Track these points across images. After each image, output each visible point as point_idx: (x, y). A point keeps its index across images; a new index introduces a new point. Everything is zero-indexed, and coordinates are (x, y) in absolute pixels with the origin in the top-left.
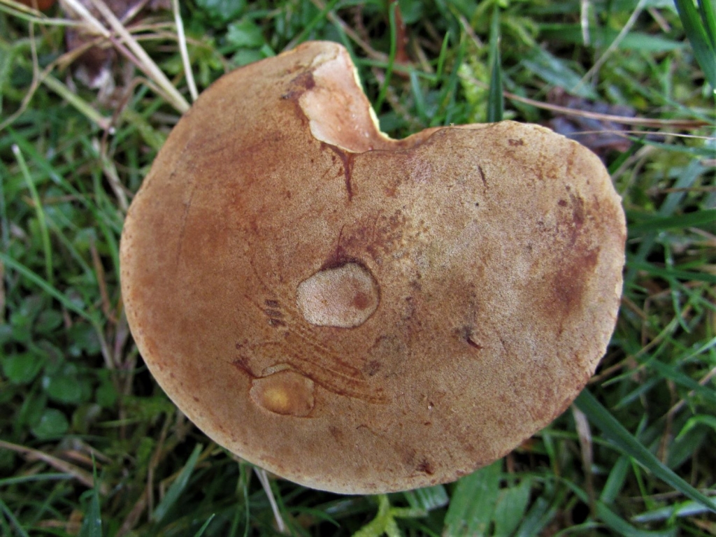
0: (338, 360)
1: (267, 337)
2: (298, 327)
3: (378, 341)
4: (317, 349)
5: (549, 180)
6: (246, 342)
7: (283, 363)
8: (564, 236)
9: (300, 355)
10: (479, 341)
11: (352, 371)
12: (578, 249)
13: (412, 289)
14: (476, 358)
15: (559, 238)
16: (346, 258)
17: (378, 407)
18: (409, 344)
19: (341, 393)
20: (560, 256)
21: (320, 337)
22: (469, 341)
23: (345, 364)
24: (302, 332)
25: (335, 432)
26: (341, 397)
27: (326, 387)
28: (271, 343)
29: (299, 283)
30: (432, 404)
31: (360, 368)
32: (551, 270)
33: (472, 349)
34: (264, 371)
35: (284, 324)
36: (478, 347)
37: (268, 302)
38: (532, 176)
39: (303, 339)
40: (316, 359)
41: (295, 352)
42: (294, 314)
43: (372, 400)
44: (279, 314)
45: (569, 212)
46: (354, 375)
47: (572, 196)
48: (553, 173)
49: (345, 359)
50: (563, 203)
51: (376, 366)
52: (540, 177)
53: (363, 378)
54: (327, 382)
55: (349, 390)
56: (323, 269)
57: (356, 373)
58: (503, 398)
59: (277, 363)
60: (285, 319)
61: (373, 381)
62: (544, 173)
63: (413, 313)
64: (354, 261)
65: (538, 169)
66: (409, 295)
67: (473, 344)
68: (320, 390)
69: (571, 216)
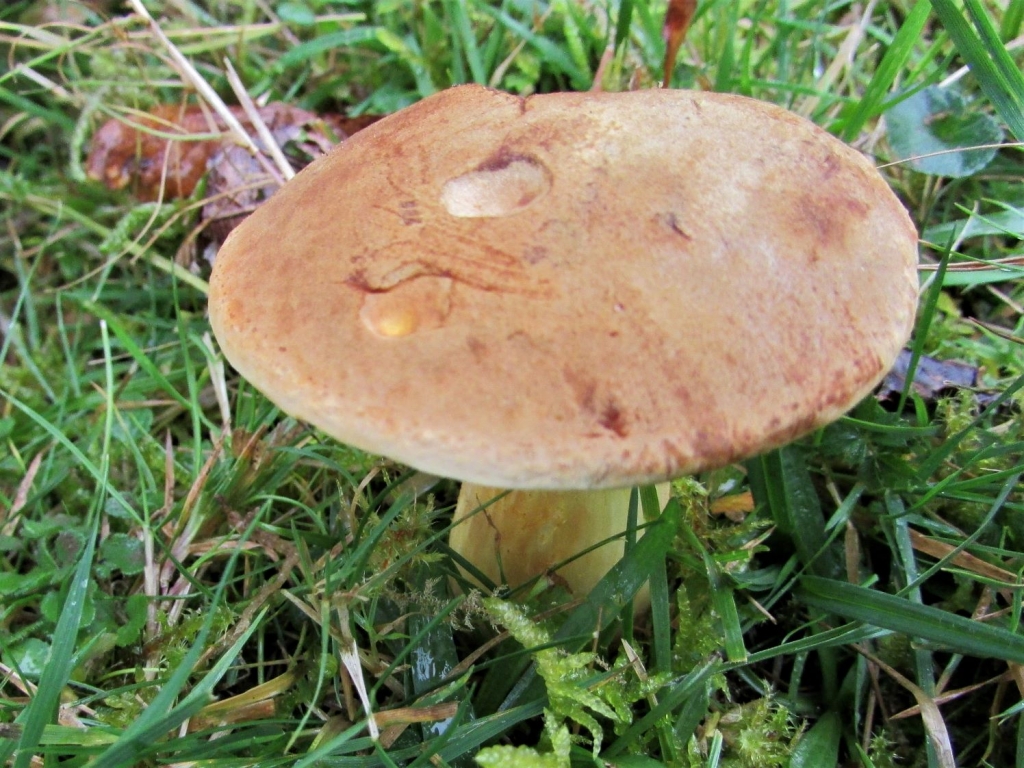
0: (488, 249)
1: (396, 237)
2: (437, 220)
3: (546, 224)
4: (461, 239)
6: (366, 250)
7: (412, 262)
9: (436, 249)
10: (688, 231)
11: (507, 260)
13: (596, 174)
14: (686, 250)
16: (512, 156)
17: (540, 303)
18: (589, 229)
19: (489, 288)
21: (466, 227)
22: (675, 228)
23: (498, 252)
24: (443, 225)
25: (476, 347)
26: (489, 295)
27: (468, 283)
28: (398, 243)
29: (447, 182)
30: (622, 306)
31: (518, 254)
33: (679, 238)
34: (384, 278)
35: (419, 221)
36: (687, 238)
37: (404, 205)
39: (444, 232)
40: (457, 251)
41: (431, 247)
42: (434, 210)
43: (533, 294)
44: (416, 213)
46: (508, 264)
49: (498, 246)
51: (540, 252)
53: (521, 267)
54: (470, 276)
55: (500, 282)
56: (480, 168)
57: (513, 261)
58: (731, 320)
59: (405, 263)
60: (421, 216)
61: (536, 272)
63: (596, 197)
64: (521, 158)
66: (591, 180)
67: (680, 232)
68: (460, 287)
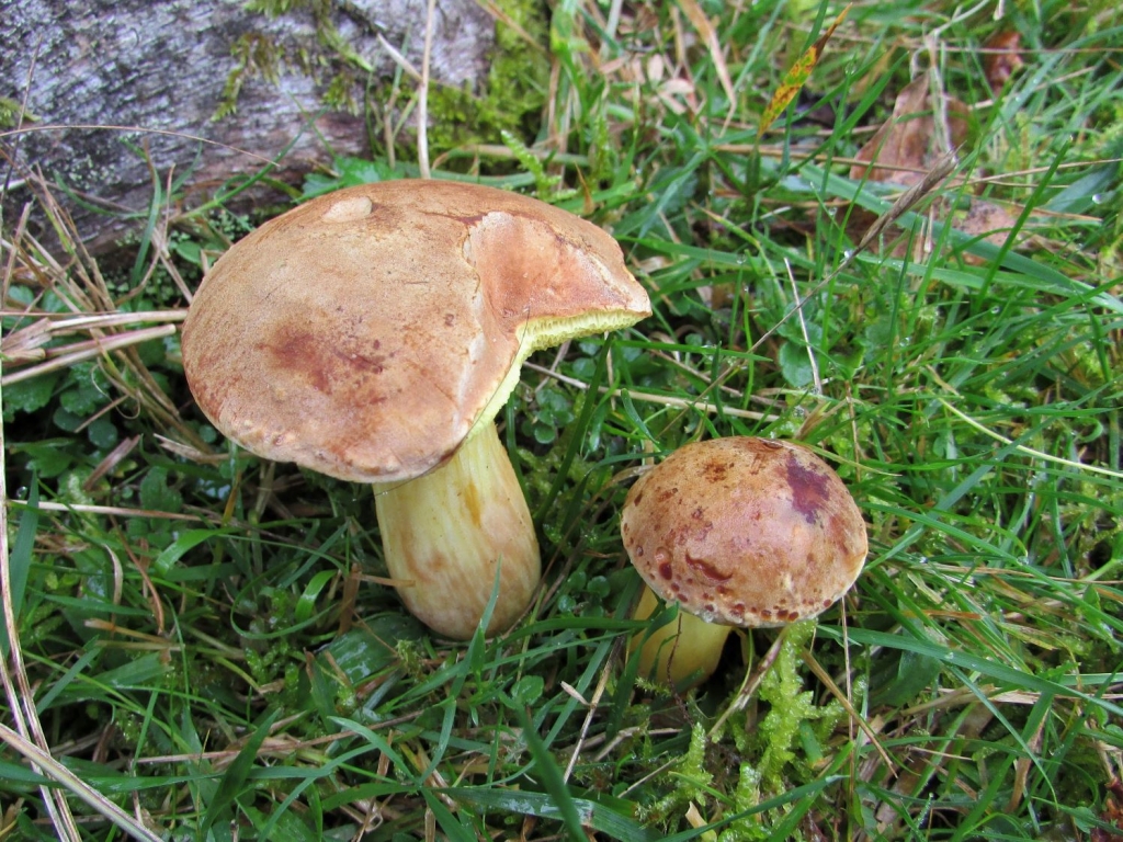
5: (402, 335)
8: (344, 343)
12: (330, 361)
15: (344, 338)
20: (326, 338)
32: (315, 329)
38: (409, 320)
45: (367, 351)
47: (383, 358)
48: (410, 343)
50: (377, 345)
52: (406, 328)
62: (411, 333)
65: (416, 329)
69: (361, 353)
